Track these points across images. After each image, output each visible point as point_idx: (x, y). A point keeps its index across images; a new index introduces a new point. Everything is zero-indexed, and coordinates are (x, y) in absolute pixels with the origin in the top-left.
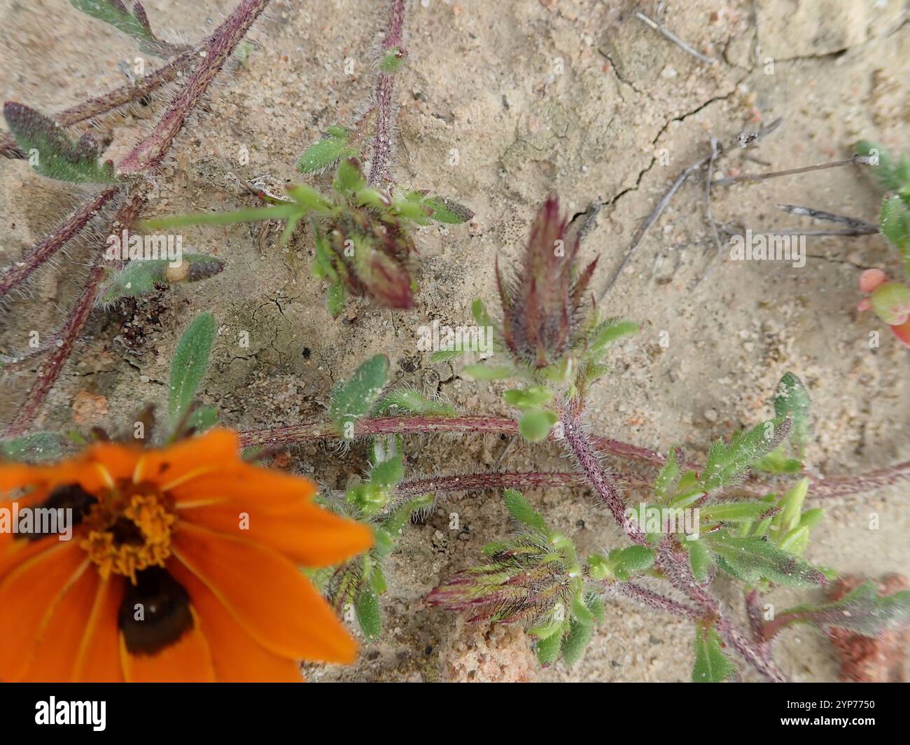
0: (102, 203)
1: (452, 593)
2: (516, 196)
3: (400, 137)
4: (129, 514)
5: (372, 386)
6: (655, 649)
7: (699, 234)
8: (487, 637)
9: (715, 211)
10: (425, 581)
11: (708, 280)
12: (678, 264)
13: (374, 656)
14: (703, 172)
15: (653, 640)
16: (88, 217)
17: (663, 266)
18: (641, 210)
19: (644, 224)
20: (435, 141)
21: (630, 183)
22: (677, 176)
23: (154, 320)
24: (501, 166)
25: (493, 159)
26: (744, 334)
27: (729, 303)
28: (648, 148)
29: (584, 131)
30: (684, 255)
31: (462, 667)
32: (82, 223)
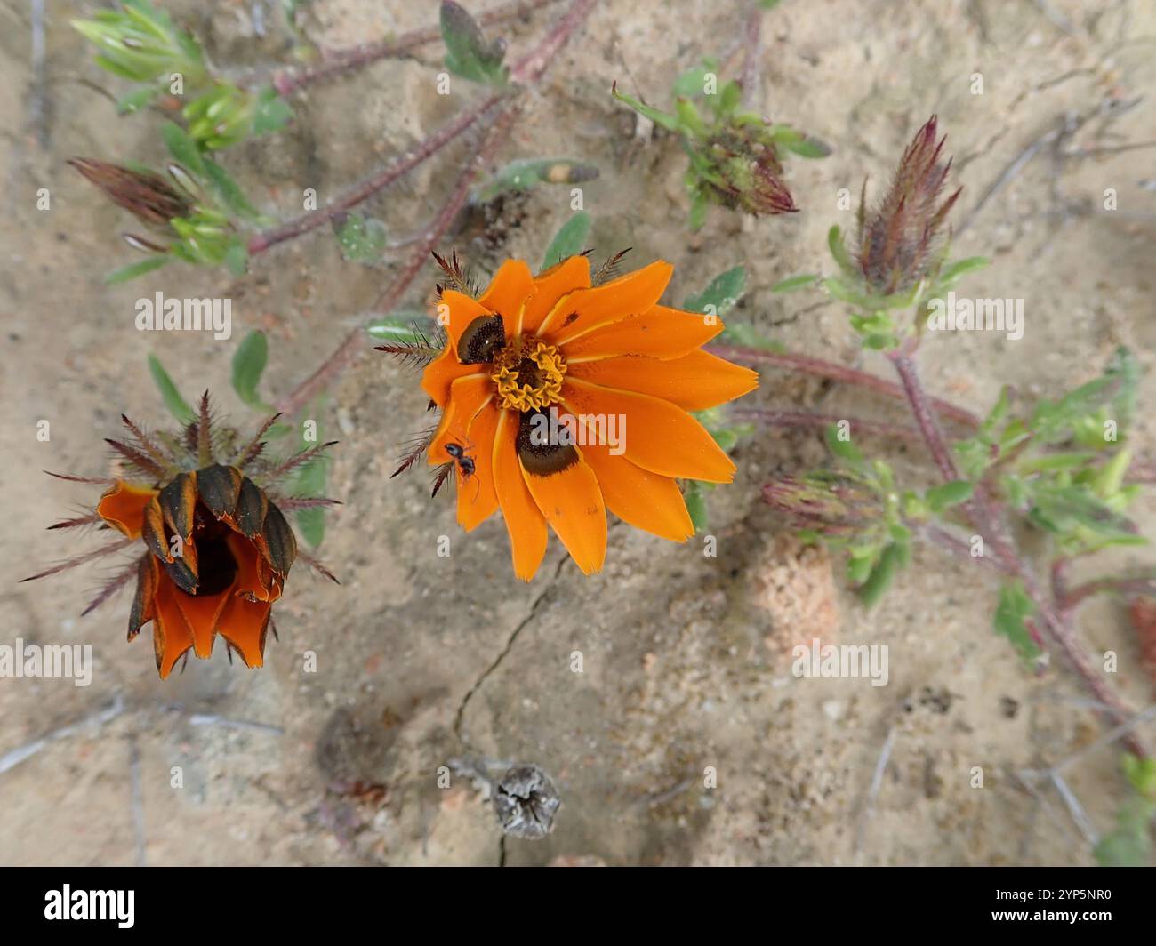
0: (487, 107)
1: (784, 490)
2: (865, 149)
3: (763, 75)
4: (533, 357)
5: (726, 296)
6: (953, 610)
7: (1045, 206)
8: (798, 557)
9: (1065, 185)
10: (739, 507)
11: (1049, 253)
12: (1019, 234)
13: (677, 575)
14: (1056, 144)
15: (952, 602)
16: (474, 119)
17: (1004, 234)
18: (988, 176)
19: (989, 190)
20: (796, 84)
21: (981, 147)
22: (1028, 145)
23: (517, 224)
24: (855, 116)
25: (846, 110)
26: (1080, 312)
27: (1067, 280)
28: (1002, 114)
29: (943, 89)
30: (1028, 226)
31: (772, 581)
32: (467, 124)
